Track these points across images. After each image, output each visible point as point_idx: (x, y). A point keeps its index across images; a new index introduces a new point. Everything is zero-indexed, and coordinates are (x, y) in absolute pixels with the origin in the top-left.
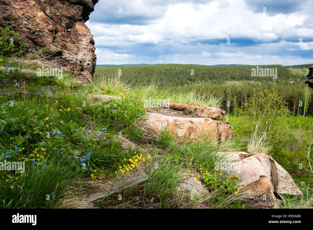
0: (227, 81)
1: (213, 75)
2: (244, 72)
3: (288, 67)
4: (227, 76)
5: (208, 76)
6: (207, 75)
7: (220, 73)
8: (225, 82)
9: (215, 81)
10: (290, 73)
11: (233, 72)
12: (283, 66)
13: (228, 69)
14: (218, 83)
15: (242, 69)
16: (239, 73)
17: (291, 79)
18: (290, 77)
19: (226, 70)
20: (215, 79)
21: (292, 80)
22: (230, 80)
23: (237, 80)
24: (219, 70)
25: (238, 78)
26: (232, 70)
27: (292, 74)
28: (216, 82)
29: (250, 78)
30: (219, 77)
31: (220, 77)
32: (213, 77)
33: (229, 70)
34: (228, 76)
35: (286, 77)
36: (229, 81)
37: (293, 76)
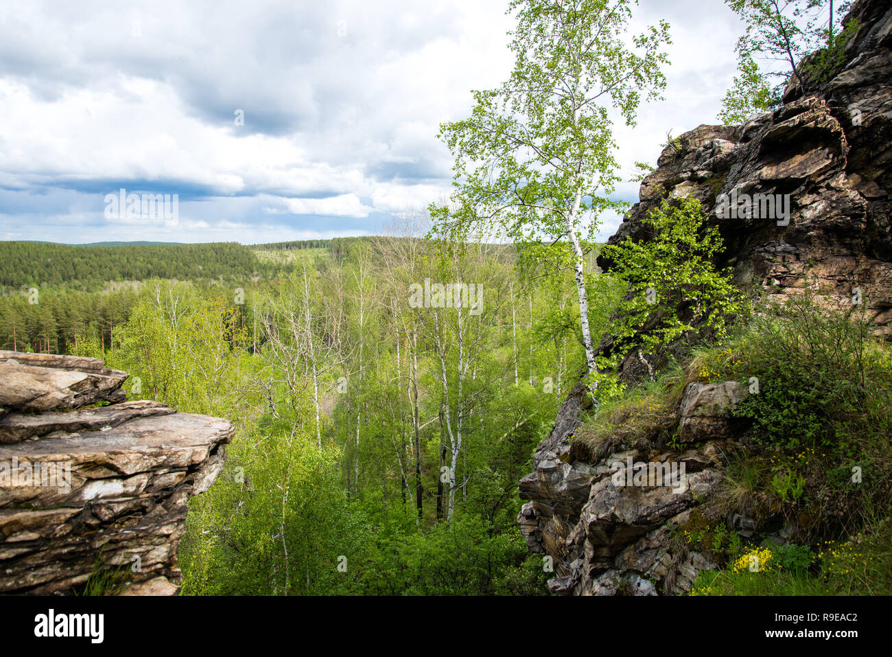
0: (112, 281)
1: (75, 269)
2: (155, 260)
3: (254, 247)
4: (111, 269)
5: (61, 271)
6: (56, 268)
7: (94, 264)
8: (106, 283)
9: (77, 282)
10: (254, 261)
11: (128, 259)
12: (243, 244)
13: (115, 254)
14: (85, 288)
15: (151, 253)
16: (144, 261)
17: (256, 273)
18: (255, 268)
19: (110, 254)
20: (80, 277)
21: (257, 276)
22: (118, 279)
23: (138, 279)
24: (93, 255)
25: (140, 274)
26: (126, 256)
27: (258, 262)
28: (80, 286)
29: (167, 273)
30: (91, 273)
31: (94, 273)
32: (73, 273)
33: (117, 256)
34: (114, 270)
35: (246, 270)
36: (117, 281)
37: (261, 265)
